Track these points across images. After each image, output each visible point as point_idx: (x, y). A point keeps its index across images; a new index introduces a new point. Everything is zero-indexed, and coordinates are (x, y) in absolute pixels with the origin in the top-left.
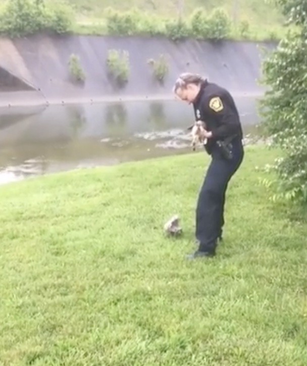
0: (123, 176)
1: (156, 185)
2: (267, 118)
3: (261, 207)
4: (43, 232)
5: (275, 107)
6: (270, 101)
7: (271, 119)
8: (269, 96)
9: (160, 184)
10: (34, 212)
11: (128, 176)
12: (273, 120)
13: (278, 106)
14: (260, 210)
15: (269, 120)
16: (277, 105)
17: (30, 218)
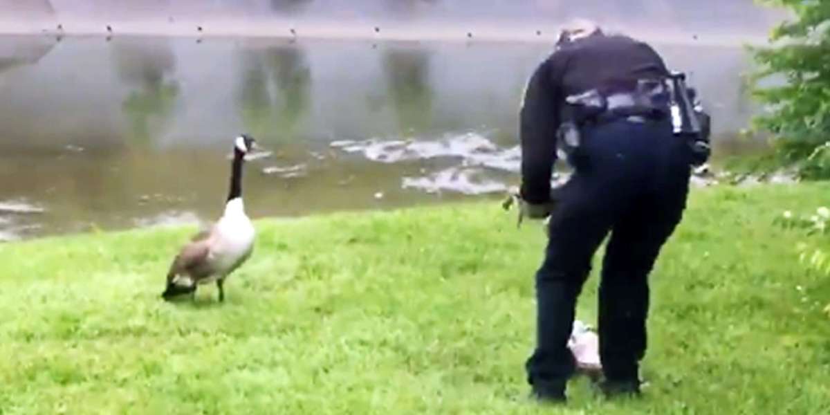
0: (353, 241)
1: (462, 270)
2: (778, 107)
3: (788, 340)
4: (152, 370)
5: (808, 76)
6: (790, 55)
7: (792, 110)
8: (786, 41)
9: (473, 267)
10: (111, 319)
11: (368, 241)
12: (798, 115)
13: (816, 74)
14: (788, 349)
15: (784, 114)
16: (813, 69)
17: (102, 333)
